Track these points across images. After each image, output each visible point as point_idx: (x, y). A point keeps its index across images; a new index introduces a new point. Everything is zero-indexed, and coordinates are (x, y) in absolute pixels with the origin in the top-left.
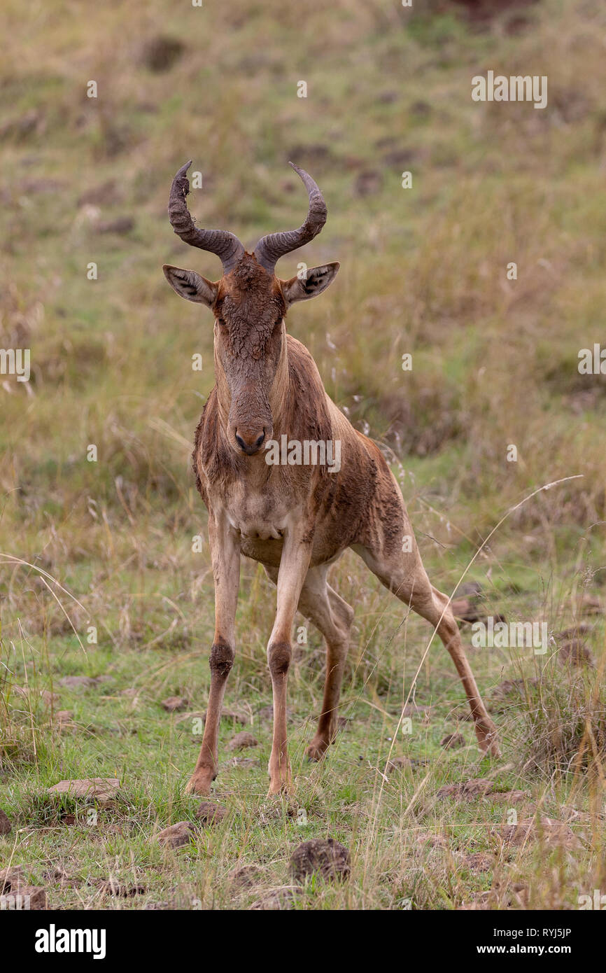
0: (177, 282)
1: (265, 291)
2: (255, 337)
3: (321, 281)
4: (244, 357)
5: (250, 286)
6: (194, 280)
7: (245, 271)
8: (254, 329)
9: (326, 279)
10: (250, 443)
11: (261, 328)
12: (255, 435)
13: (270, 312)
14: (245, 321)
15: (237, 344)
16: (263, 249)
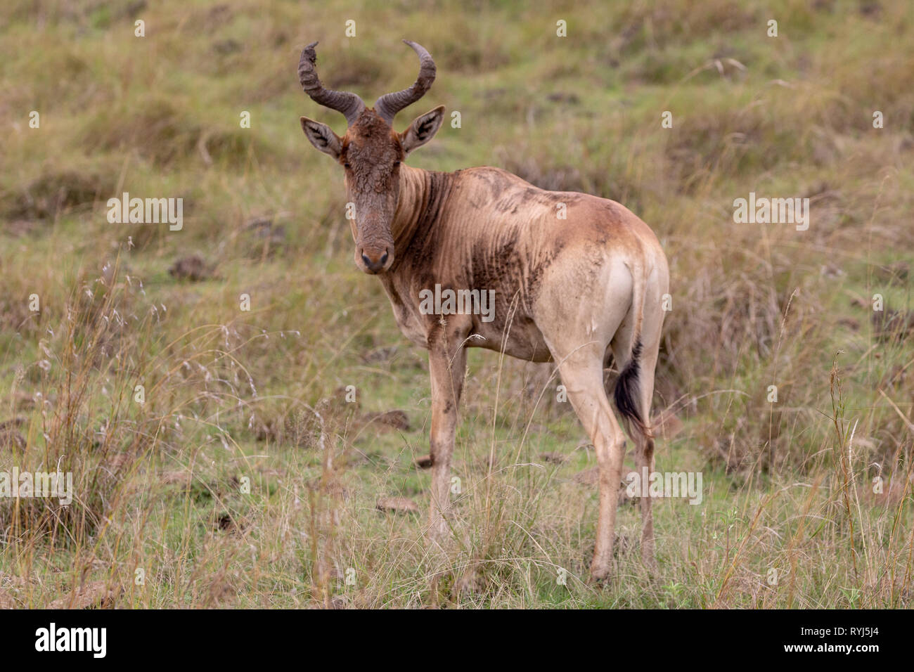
0: (311, 134)
1: (384, 136)
2: (376, 174)
3: (431, 127)
4: (367, 191)
5: (371, 132)
6: (326, 131)
7: (366, 120)
8: (375, 168)
9: (434, 124)
10: (375, 261)
11: (382, 167)
12: (379, 253)
13: (389, 155)
14: (367, 161)
15: (361, 182)
16: (381, 104)
